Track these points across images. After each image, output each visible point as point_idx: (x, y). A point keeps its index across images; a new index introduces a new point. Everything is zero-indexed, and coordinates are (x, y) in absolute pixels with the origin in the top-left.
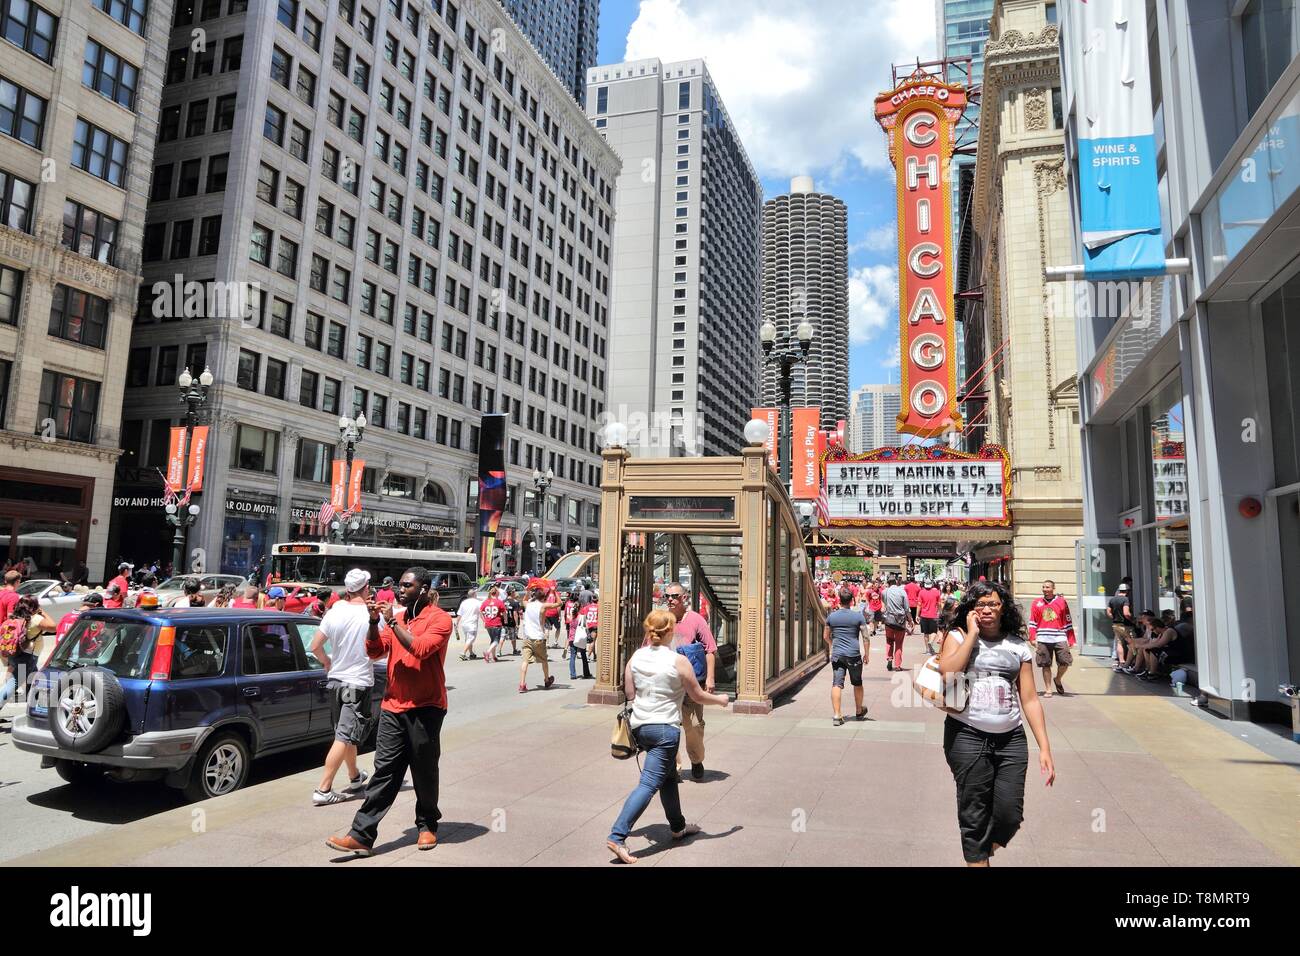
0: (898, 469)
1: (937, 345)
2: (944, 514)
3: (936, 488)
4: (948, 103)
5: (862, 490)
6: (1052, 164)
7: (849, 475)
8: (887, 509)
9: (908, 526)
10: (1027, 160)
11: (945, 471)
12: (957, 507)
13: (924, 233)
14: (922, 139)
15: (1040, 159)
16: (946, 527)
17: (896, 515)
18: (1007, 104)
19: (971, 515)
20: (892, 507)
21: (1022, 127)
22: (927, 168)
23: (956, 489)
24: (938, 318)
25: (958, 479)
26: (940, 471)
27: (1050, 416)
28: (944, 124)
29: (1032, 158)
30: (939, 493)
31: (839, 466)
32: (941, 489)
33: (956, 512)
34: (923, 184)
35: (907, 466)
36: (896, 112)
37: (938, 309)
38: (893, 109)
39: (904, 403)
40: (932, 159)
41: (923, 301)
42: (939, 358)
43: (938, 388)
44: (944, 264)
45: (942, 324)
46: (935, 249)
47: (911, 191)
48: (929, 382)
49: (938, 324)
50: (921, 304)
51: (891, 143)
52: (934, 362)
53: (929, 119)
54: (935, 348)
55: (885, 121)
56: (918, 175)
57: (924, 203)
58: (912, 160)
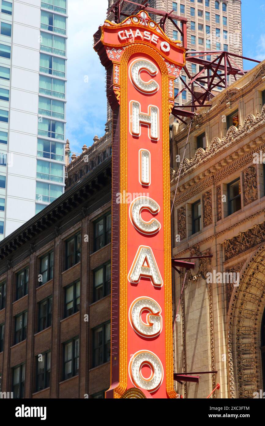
1: (155, 312)
4: (169, 57)
13: (145, 186)
14: (146, 86)
22: (149, 118)
24: (156, 281)
28: (165, 78)
34: (145, 134)
36: (121, 48)
37: (157, 272)
38: (118, 43)
39: (122, 373)
40: (154, 110)
41: (143, 260)
42: (157, 327)
43: (156, 361)
44: (162, 225)
45: (160, 289)
46: (155, 206)
47: (134, 137)
48: (148, 353)
49: (156, 288)
50: (141, 263)
51: (116, 79)
52: (152, 330)
53: (152, 68)
54: (153, 314)
55: (111, 54)
56: (140, 122)
57: (146, 154)
58: (136, 105)
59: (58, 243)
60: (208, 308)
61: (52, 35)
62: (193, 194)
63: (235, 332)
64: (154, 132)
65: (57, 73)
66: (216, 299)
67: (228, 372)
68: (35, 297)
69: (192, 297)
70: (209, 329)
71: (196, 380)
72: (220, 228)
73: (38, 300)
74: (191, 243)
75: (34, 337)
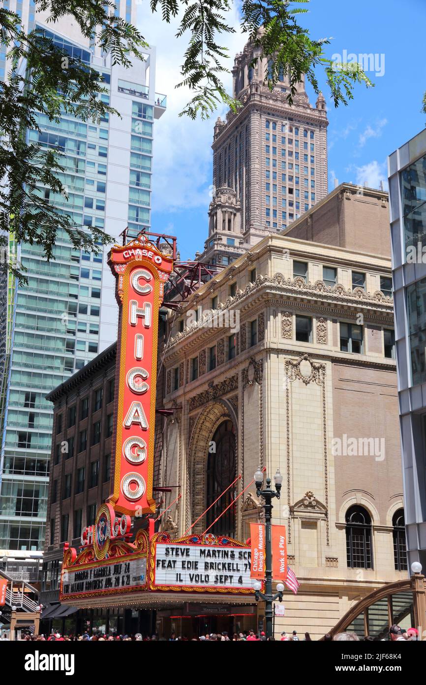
0: (201, 550)
2: (228, 584)
3: (224, 565)
4: (161, 267)
5: (179, 565)
6: (295, 362)
7: (171, 553)
8: (194, 579)
9: (206, 592)
10: (281, 356)
11: (230, 553)
12: (235, 579)
13: (139, 360)
14: (143, 289)
15: (289, 357)
16: (229, 593)
17: (200, 584)
18: (272, 317)
19: (244, 585)
20: (197, 578)
21: (280, 334)
22: (143, 311)
23: (235, 567)
24: (144, 426)
25: (236, 560)
26: (226, 554)
27: (289, 522)
29: (284, 356)
30: (226, 569)
31: (165, 546)
32: (227, 566)
33: (235, 584)
34: (140, 323)
35: (207, 549)
36: (125, 263)
37: (144, 419)
38: (123, 260)
39: (116, 488)
40: (148, 305)
41: (134, 411)
42: (143, 457)
43: (141, 480)
44: (150, 386)
45: (146, 431)
46: (145, 374)
47: (132, 326)
48: (135, 474)
49: (143, 430)
50: (133, 414)
51: (121, 286)
52: (139, 459)
53: (148, 275)
54: (140, 448)
55: (117, 268)
56: (137, 315)
57: (140, 337)
58: (134, 303)
59: (105, 382)
60: (179, 443)
61: (139, 189)
62: (175, 362)
63: (193, 460)
64: (147, 322)
65: (142, 221)
66: (183, 438)
67: (187, 487)
68: (92, 420)
69: (171, 435)
70: (178, 458)
71: (170, 491)
72: (187, 389)
73: (94, 422)
74: (172, 397)
75: (90, 449)
